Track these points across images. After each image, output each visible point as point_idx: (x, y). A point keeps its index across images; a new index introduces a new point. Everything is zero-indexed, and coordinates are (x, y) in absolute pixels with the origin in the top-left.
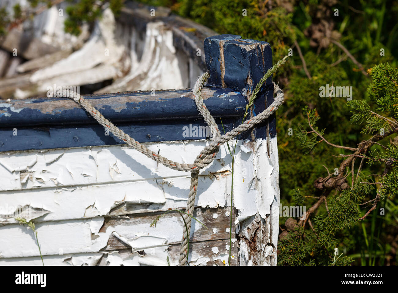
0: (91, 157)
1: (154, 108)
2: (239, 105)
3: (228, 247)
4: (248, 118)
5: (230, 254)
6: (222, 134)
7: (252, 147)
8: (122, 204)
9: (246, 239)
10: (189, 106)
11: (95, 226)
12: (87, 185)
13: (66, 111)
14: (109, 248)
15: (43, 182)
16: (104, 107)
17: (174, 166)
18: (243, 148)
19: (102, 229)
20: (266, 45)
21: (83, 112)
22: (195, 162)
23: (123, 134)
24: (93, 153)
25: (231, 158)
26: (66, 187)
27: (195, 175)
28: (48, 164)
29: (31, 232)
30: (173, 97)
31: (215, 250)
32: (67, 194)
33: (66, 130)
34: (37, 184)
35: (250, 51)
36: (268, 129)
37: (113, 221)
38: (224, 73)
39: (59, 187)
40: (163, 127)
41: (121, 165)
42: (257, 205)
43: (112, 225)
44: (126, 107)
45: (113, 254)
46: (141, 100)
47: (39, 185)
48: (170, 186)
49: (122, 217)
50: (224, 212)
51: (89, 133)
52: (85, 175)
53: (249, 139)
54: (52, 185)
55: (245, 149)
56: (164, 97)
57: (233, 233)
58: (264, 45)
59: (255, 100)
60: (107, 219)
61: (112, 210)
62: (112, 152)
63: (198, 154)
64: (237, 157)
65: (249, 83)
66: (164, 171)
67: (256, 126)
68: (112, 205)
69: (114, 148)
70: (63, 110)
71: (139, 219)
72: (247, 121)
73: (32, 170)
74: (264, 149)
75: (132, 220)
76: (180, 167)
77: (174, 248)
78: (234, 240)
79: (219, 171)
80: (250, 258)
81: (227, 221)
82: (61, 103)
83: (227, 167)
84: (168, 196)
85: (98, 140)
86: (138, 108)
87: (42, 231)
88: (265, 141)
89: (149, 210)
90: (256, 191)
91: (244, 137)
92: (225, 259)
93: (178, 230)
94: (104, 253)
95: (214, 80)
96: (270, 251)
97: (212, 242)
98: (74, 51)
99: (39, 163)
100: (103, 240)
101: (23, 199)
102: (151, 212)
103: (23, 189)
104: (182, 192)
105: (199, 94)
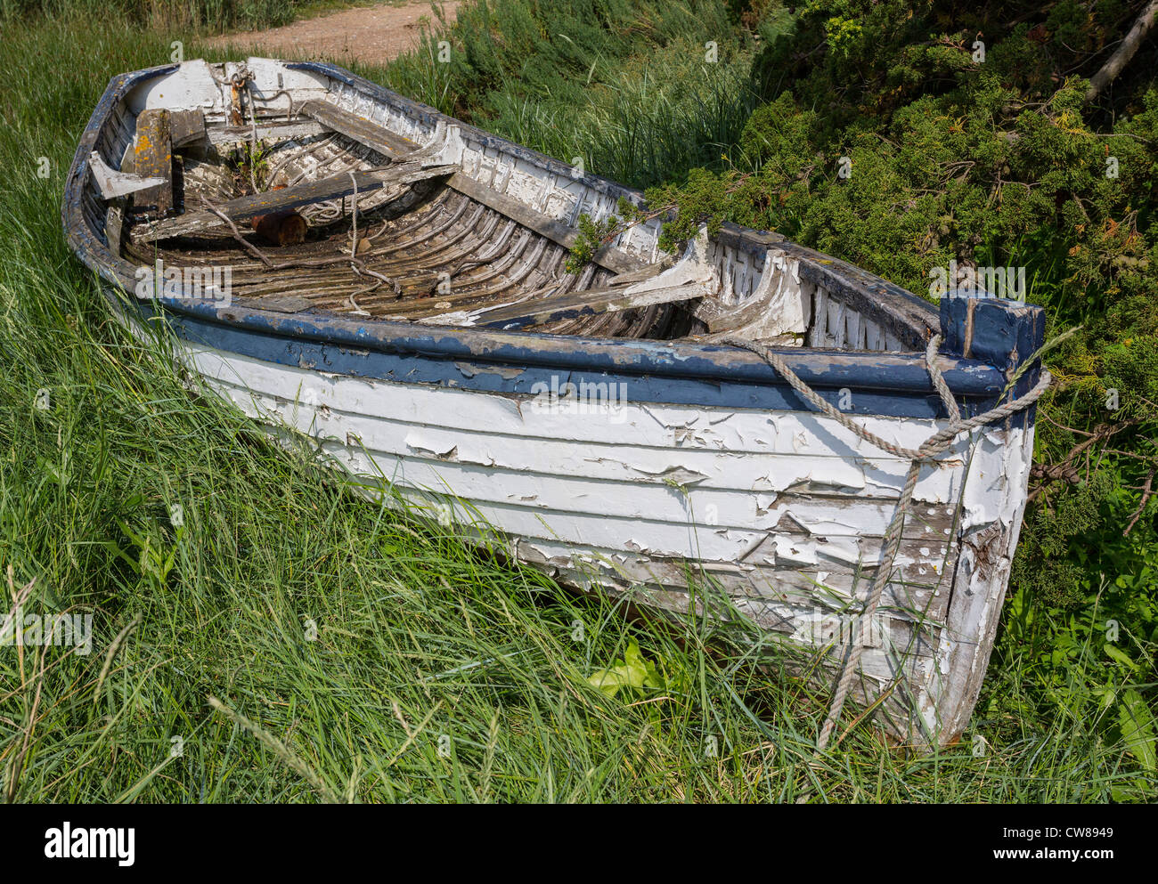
0: (770, 422)
1: (868, 375)
2: (994, 384)
3: (944, 551)
4: (1004, 401)
5: (946, 560)
6: (963, 418)
7: (1005, 437)
8: (807, 481)
9: (973, 546)
10: (919, 378)
11: (764, 501)
12: (761, 453)
13: (746, 366)
14: (779, 527)
15: (704, 443)
16: (798, 365)
17: (892, 450)
18: (990, 437)
19: (773, 506)
20: (1040, 309)
21: (771, 370)
22: (921, 448)
23: (824, 402)
24: (773, 417)
25: (965, 445)
26: (731, 452)
27: (916, 463)
28: (712, 424)
29: (680, 496)
30: (896, 364)
31: (925, 551)
32: (733, 459)
33: (742, 387)
34: (696, 445)
35: (1020, 318)
36: (1027, 416)
37: (788, 498)
38: (968, 338)
39: (724, 451)
40: (875, 398)
41: (810, 436)
42: (1000, 509)
43: (787, 503)
44: (828, 370)
45: (782, 536)
46: (851, 363)
47: (697, 445)
48: (874, 469)
49: (802, 496)
50: (945, 509)
51: (772, 394)
52: (760, 442)
53: (1001, 427)
54: (714, 447)
55: (993, 438)
56: (882, 363)
57: (955, 536)
58: (1038, 310)
59: (1018, 381)
60: (781, 495)
61: (791, 486)
62: (799, 419)
63: (927, 438)
64: (977, 448)
65: (1013, 358)
66: (867, 450)
67: (1015, 413)
68: (792, 481)
69: (803, 414)
70: (742, 363)
71: (824, 501)
72: (1004, 406)
73: (692, 427)
74: (1019, 442)
75: (815, 501)
76: (900, 452)
77: (866, 541)
78: (954, 544)
79: (946, 459)
80: (975, 569)
81: (944, 520)
82: (740, 355)
83: (958, 456)
84: (869, 480)
85: (783, 402)
86: (846, 372)
87: (695, 495)
88: (1021, 431)
89: (840, 493)
90: (1002, 493)
91: (993, 424)
92: (938, 564)
93: (876, 521)
94: (771, 532)
95: (951, 346)
96: (1004, 564)
97: (922, 542)
98: (664, 267)
99: (701, 420)
100: (772, 519)
101: (676, 459)
102: (842, 496)
103: (678, 447)
104: (893, 479)
105: (936, 364)
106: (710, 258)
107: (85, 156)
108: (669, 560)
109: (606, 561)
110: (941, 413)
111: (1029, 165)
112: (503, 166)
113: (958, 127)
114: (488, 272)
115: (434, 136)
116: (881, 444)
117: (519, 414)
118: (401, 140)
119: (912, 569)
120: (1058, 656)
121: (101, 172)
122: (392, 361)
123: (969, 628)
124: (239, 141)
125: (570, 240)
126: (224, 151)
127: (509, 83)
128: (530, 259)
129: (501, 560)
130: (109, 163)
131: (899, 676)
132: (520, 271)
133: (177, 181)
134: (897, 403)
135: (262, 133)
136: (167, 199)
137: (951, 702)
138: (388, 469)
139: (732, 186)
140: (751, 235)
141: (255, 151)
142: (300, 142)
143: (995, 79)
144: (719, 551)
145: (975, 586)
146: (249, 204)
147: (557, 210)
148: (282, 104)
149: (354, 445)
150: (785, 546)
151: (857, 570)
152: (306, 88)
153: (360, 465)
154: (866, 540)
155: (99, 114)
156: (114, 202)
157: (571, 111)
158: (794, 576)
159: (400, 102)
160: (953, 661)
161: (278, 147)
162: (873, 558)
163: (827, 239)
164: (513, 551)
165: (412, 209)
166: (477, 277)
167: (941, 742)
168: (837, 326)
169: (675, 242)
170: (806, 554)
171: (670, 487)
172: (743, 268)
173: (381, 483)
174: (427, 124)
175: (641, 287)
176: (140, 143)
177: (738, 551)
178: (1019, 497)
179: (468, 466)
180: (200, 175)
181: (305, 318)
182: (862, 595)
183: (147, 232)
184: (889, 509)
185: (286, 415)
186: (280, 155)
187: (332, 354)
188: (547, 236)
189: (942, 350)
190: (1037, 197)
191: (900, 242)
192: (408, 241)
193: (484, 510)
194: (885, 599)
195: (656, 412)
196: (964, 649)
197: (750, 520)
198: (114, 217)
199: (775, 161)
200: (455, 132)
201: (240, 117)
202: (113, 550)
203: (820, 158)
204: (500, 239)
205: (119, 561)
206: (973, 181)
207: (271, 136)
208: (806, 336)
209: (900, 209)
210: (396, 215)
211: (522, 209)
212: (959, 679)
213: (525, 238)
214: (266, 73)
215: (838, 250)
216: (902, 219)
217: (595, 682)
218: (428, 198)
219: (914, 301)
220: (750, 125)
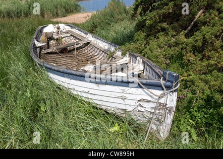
0: (137, 90)
1: (152, 83)
2: (171, 86)
3: (164, 110)
4: (173, 88)
6: (166, 91)
7: (173, 94)
8: (143, 99)
9: (168, 110)
10: (159, 84)
11: (136, 101)
12: (135, 94)
15: (127, 92)
16: (141, 81)
17: (156, 95)
22: (160, 95)
26: (131, 94)
27: (159, 97)
30: (156, 82)
35: (175, 76)
36: (176, 91)
38: (167, 78)
41: (143, 92)
42: (172, 105)
44: (146, 82)
46: (149, 81)
48: (153, 97)
49: (142, 101)
50: (164, 104)
52: (135, 92)
54: (129, 93)
56: (154, 81)
57: (165, 108)
59: (175, 85)
60: (139, 101)
61: (140, 99)
64: (169, 95)
65: (174, 82)
67: (174, 90)
71: (145, 102)
79: (164, 97)
80: (169, 113)
81: (164, 106)
83: (166, 96)
84: (152, 99)
87: (125, 100)
88: (175, 93)
90: (172, 102)
91: (171, 92)
92: (163, 112)
93: (154, 105)
94: (137, 106)
95: (164, 79)
96: (173, 113)
97: (160, 109)
98: (122, 58)
99: (126, 89)
100: (138, 104)
101: (123, 94)
102: (148, 101)
103: (123, 93)
104: (156, 99)
105: (162, 82)
106: (129, 57)
107: (34, 40)
108: (122, 109)
109: (113, 109)
110: (163, 89)
111: (177, 44)
112: (98, 41)
113: (166, 38)
114: (96, 57)
115: (88, 36)
116: (154, 94)
117: (99, 86)
118: (82, 37)
119: (159, 113)
120: (182, 122)
121: (36, 42)
122: (79, 77)
123: (168, 122)
124: (58, 37)
125: (108, 53)
126: (56, 38)
127: (99, 27)
128: (102, 55)
129: (97, 108)
130: (37, 41)
131: (157, 129)
132: (101, 57)
133: (48, 43)
134: (156, 88)
135: (61, 35)
136: (47, 46)
137: (165, 133)
138: (79, 93)
139: (132, 46)
140: (135, 54)
141: (60, 38)
142: (67, 37)
143: (171, 31)
144: (129, 108)
145: (169, 116)
146: (59, 47)
147: (106, 48)
148: (64, 31)
149: (74, 89)
150: (140, 108)
151: (151, 112)
152: (68, 28)
153: (75, 93)
154: (152, 108)
155: (36, 33)
156: (38, 47)
157: (109, 31)
158: (141, 113)
159: (82, 31)
160: (165, 127)
161: (64, 37)
162: (153, 111)
163: (146, 56)
164: (98, 106)
165: (84, 47)
166: (94, 58)
167: (164, 139)
168: (148, 70)
169: (124, 54)
170: (143, 110)
171: (122, 99)
172: (134, 59)
173: (78, 95)
174: (87, 34)
175: (119, 61)
176: (42, 38)
177: (133, 109)
178: (175, 103)
179: (91, 94)
180: (52, 42)
181: (66, 70)
182: (151, 116)
183: (43, 52)
184: (155, 103)
185: (63, 84)
186: (64, 39)
187: (70, 76)
188: (105, 52)
189: (163, 79)
190: (178, 49)
191: (157, 57)
192: (84, 52)
193: (94, 100)
194: (155, 117)
195: (119, 87)
196: (167, 125)
197: (134, 104)
198: (38, 49)
199: (139, 42)
200: (91, 35)
201: (58, 33)
202: (36, 107)
203: (145, 42)
204: (98, 52)
205: (37, 109)
206: (168, 47)
207: (63, 36)
208: (143, 71)
209: (157, 52)
210: (82, 48)
211: (101, 48)
212: (166, 130)
213: (101, 52)
214: (62, 26)
215: (148, 58)
216: (158, 54)
217: (111, 130)
218: (87, 45)
219: (159, 68)
220: (135, 35)
